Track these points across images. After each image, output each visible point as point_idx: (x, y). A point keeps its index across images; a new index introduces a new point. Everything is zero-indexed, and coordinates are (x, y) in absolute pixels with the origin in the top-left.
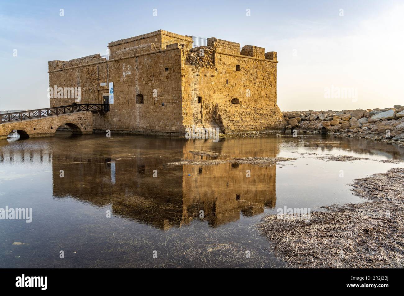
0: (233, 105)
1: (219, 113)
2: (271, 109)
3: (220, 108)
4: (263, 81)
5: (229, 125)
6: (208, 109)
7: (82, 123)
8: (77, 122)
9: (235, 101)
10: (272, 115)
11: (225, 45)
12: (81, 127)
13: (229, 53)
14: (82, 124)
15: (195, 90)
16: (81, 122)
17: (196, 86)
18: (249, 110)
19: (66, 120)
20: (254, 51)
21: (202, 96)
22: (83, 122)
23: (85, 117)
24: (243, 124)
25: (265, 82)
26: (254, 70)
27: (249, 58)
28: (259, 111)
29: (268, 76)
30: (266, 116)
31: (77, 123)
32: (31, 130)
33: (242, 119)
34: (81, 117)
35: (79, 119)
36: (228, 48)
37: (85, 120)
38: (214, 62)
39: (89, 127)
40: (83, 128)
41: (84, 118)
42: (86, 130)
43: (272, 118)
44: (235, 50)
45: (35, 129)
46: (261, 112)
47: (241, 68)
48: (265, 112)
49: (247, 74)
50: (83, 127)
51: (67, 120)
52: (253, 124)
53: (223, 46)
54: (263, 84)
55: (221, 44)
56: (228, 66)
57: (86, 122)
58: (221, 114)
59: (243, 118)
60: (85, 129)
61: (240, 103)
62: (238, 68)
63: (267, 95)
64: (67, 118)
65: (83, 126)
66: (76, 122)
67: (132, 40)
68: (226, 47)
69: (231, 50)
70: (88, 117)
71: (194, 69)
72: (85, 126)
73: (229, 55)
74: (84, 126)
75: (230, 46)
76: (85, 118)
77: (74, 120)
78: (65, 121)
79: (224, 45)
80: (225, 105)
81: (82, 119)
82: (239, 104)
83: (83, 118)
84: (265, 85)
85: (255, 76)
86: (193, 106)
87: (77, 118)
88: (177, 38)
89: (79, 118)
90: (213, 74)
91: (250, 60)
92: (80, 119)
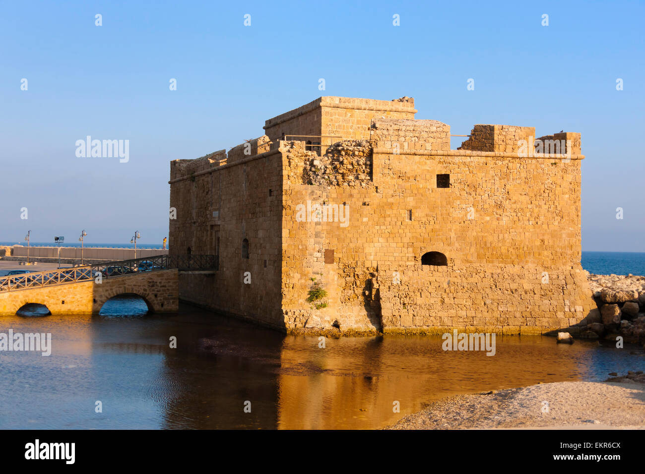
0: (426, 267)
1: (376, 286)
2: (555, 277)
3: (382, 273)
4: (530, 206)
5: (397, 314)
6: (352, 275)
7: (156, 292)
8: (145, 290)
9: (433, 259)
10: (550, 293)
11: (402, 133)
12: (154, 300)
13: (413, 151)
14: (156, 296)
15: (317, 235)
16: (153, 290)
17: (318, 226)
18: (475, 279)
19: (125, 287)
20: (496, 138)
21: (335, 249)
22: (158, 291)
23: (164, 281)
24: (440, 314)
25: (536, 210)
26: (497, 182)
27: (478, 156)
28: (510, 281)
29: (546, 195)
30: (528, 296)
31: (145, 292)
32: (57, 304)
33: (443, 302)
34: (155, 281)
35: (151, 284)
36: (413, 139)
37: (163, 286)
38: (371, 174)
39: (171, 301)
40: (158, 304)
41: (160, 283)
42: (165, 307)
43: (547, 302)
44: (431, 140)
45: (63, 302)
46: (514, 286)
47: (451, 181)
48: (527, 286)
49: (473, 194)
50: (157, 300)
51: (125, 285)
52: (474, 315)
53: (399, 135)
54: (528, 215)
55: (391, 132)
56: (412, 179)
57: (164, 291)
58: (381, 288)
59: (446, 300)
60: (162, 305)
61: (449, 262)
62: (443, 181)
63: (543, 241)
64: (125, 284)
65: (159, 298)
66: (143, 291)
67: (290, 116)
68: (405, 137)
69: (420, 142)
70: (169, 282)
71: (316, 191)
72: (162, 298)
73: (415, 154)
74: (161, 300)
75: (417, 135)
76: (162, 285)
77: (139, 286)
78: (121, 289)
79: (400, 132)
80: (401, 269)
81: (157, 285)
82: (446, 264)
83: (158, 283)
84: (538, 217)
85: (499, 196)
86: (310, 270)
87: (146, 283)
88: (365, 109)
89: (150, 282)
90: (367, 200)
91: (483, 160)
92: (153, 286)
